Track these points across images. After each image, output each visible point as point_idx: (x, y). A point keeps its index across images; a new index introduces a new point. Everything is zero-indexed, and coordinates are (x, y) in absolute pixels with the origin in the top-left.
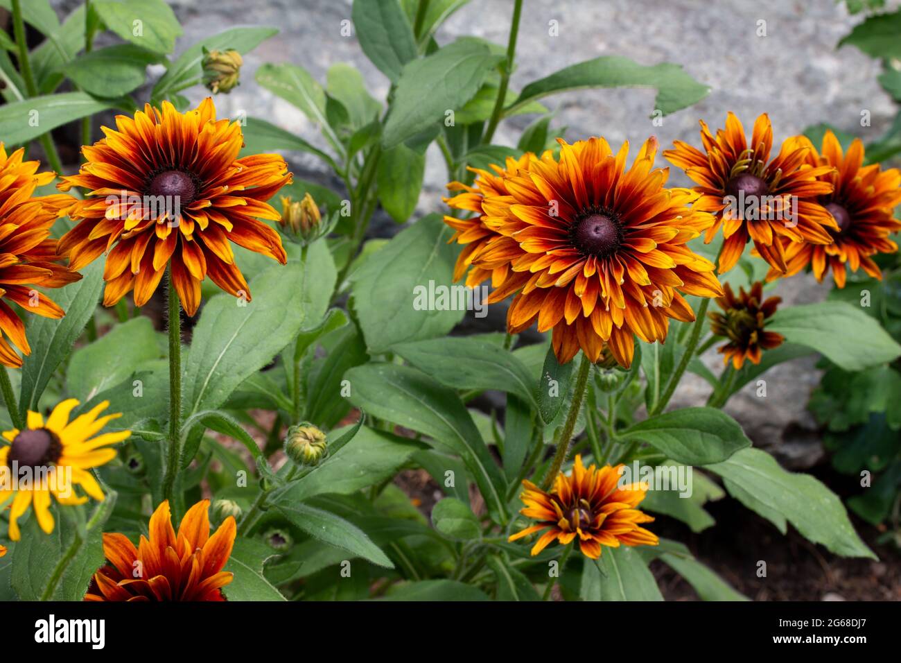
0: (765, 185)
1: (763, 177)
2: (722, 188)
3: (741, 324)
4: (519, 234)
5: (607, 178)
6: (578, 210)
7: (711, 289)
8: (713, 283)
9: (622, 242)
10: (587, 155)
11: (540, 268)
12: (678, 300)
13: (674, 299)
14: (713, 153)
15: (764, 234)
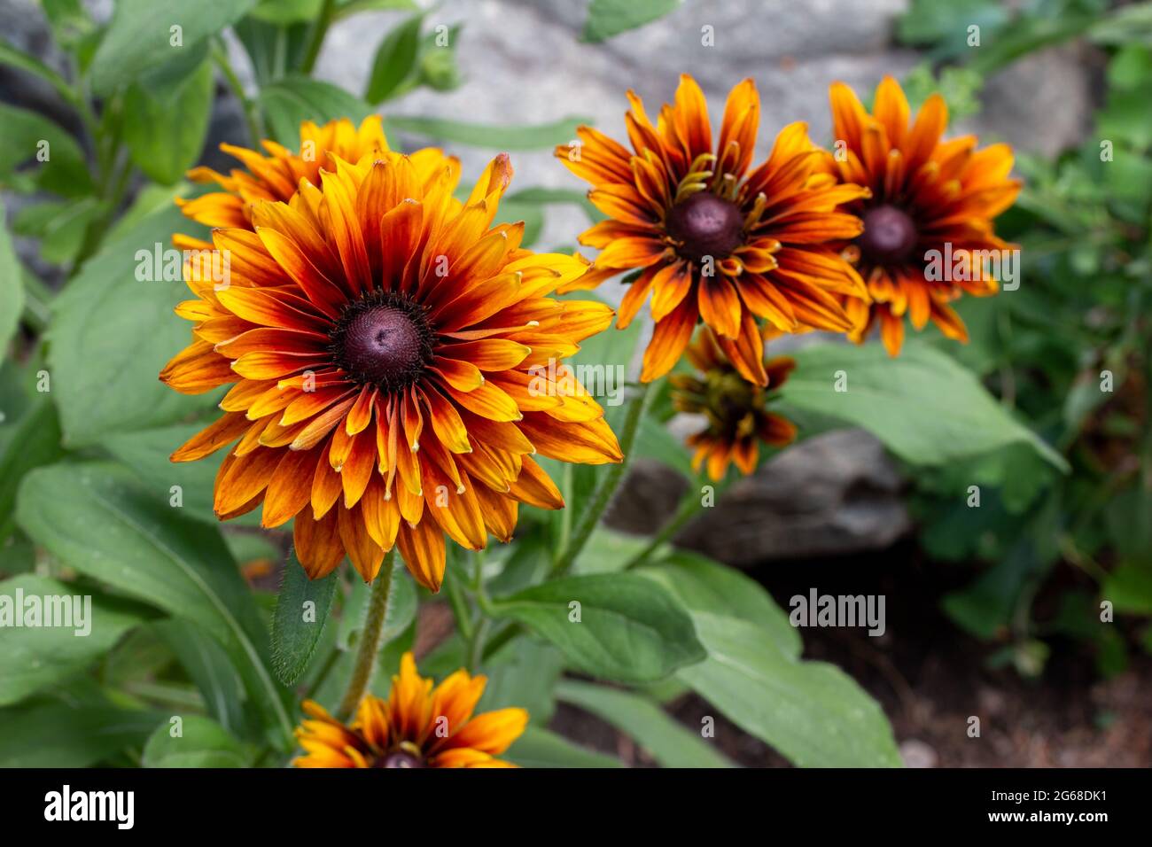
0: (738, 215)
1: (737, 200)
2: (659, 220)
3: (726, 399)
4: (230, 344)
5: (406, 237)
6: (350, 296)
7: (598, 449)
8: (601, 437)
9: (428, 361)
10: (372, 192)
11: (268, 411)
12: (531, 471)
13: (523, 469)
14: (640, 160)
15: (726, 315)
